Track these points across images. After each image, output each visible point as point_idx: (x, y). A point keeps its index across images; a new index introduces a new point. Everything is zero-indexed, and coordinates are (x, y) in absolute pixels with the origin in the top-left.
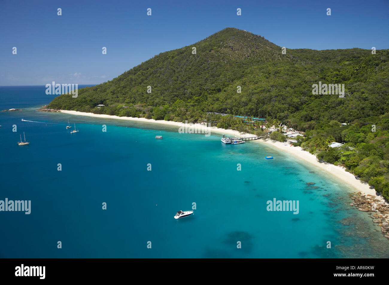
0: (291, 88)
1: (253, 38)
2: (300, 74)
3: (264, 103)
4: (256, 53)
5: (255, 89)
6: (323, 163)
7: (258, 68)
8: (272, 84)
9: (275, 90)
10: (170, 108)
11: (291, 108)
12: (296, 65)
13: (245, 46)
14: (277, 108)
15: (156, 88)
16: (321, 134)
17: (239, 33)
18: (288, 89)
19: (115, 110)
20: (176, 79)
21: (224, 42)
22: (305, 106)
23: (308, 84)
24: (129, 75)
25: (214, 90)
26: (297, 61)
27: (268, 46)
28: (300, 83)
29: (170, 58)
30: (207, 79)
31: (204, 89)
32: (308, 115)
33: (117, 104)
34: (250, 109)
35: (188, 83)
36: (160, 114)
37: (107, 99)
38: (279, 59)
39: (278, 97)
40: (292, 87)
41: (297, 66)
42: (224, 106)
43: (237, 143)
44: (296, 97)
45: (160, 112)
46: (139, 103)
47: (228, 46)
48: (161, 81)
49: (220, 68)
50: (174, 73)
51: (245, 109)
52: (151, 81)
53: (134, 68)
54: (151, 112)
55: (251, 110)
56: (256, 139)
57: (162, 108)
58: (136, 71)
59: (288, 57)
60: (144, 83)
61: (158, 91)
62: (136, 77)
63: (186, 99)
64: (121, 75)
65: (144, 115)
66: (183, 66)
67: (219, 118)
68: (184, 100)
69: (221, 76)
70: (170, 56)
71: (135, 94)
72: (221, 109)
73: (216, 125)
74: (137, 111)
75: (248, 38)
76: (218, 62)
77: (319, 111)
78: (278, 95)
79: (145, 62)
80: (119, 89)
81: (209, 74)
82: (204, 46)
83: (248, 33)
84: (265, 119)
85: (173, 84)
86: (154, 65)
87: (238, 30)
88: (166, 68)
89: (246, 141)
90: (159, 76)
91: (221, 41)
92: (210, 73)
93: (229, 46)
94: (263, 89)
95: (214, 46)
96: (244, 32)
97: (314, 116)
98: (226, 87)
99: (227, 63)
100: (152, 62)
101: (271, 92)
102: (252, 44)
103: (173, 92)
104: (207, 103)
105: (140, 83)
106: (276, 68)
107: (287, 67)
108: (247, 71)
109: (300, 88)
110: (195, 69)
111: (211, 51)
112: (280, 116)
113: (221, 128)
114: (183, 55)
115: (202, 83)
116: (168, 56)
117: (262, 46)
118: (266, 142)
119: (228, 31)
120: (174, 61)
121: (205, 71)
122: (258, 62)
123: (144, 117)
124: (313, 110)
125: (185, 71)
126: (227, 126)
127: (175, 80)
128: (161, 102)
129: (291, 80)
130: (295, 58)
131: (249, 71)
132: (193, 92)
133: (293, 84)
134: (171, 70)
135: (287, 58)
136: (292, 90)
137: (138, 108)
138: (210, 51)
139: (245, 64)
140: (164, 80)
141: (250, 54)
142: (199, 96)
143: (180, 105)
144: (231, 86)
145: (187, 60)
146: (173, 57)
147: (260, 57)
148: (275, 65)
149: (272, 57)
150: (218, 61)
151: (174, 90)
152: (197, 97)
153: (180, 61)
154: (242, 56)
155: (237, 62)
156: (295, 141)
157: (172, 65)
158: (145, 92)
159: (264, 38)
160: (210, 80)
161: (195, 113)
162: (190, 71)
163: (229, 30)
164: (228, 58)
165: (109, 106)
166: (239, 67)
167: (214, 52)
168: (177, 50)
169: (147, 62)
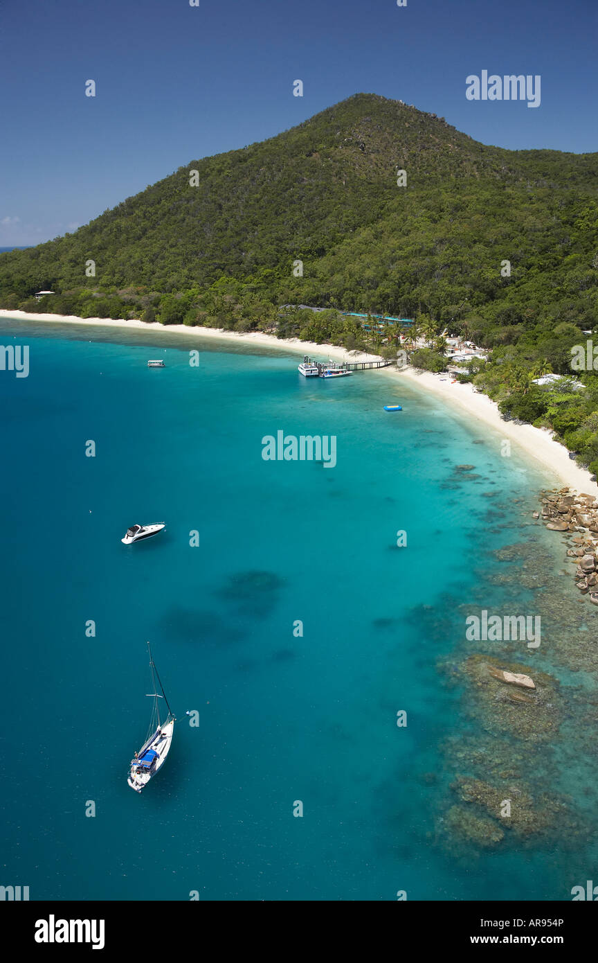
0: (486, 246)
1: (416, 121)
2: (514, 211)
3: (415, 282)
4: (421, 159)
5: (401, 249)
6: (512, 422)
7: (417, 197)
8: (440, 235)
9: (446, 250)
10: (199, 297)
11: (476, 293)
12: (509, 191)
13: (395, 141)
14: (443, 294)
15: (173, 250)
16: (525, 354)
17: (384, 109)
18: (478, 247)
19: (74, 304)
20: (223, 225)
21: (343, 131)
22: (513, 289)
23: (527, 237)
24: (114, 218)
25: (310, 251)
26: (516, 180)
27: (453, 143)
28: (509, 235)
29: (214, 173)
30: (295, 226)
31: (285, 249)
32: (514, 310)
33: (81, 288)
34: (381, 296)
35: (250, 237)
36: (174, 310)
37: (60, 279)
38: (474, 176)
39: (449, 266)
40: (487, 244)
41: (511, 191)
42: (323, 291)
43: (334, 375)
44: (492, 267)
45: (176, 305)
46: (132, 285)
47: (354, 142)
48: (188, 231)
49: (329, 198)
50: (218, 211)
51: (369, 297)
52: (165, 232)
53: (129, 200)
54: (156, 305)
55: (383, 299)
56: (380, 367)
57: (181, 296)
58: (132, 208)
59: (495, 170)
60: (148, 238)
61: (178, 255)
62: (130, 223)
63: (243, 275)
64: (96, 218)
65: (138, 313)
66: (243, 193)
67: (306, 318)
68: (237, 278)
69: (329, 218)
70: (213, 169)
71: (123, 265)
72: (318, 297)
73: (298, 335)
74: (123, 304)
75: (406, 121)
76: (324, 183)
77: (540, 302)
78: (452, 263)
79: (155, 185)
80: (90, 252)
81: (301, 212)
82: (297, 142)
83: (405, 109)
84: (413, 320)
85: (215, 239)
86: (175, 192)
87: (385, 99)
88: (200, 199)
89: (356, 370)
90: (184, 220)
91: (338, 128)
92: (305, 210)
93: (357, 142)
94: (419, 247)
95: (320, 141)
96: (396, 106)
97: (527, 313)
98: (337, 244)
99: (347, 187)
100: (172, 186)
101: (437, 255)
102: (413, 136)
103: (212, 257)
104: (287, 283)
105: (139, 238)
106: (458, 196)
107: (487, 195)
108: (390, 204)
109: (507, 245)
110: (269, 202)
111: (311, 155)
112: (448, 313)
113: (308, 340)
114: (245, 165)
115: (283, 235)
116: (208, 169)
117: (437, 141)
118: (402, 373)
119: (360, 101)
120: (223, 181)
121: (293, 206)
122: (422, 182)
123: (138, 317)
124: (528, 299)
125: (246, 207)
126: (320, 336)
127: (220, 230)
128: (183, 282)
129: (488, 225)
130: (513, 172)
131: (396, 205)
132: (260, 256)
133: (490, 235)
134: (213, 204)
135: (495, 173)
136: (488, 251)
137: (126, 296)
138: (309, 155)
139: (390, 188)
140: (193, 228)
141: (406, 162)
142: (274, 266)
143: (225, 289)
144: (349, 241)
145: (253, 180)
146: (220, 171)
147: (430, 169)
148: (457, 188)
149: (457, 170)
150: (327, 179)
151: (217, 252)
152: (268, 270)
153: (235, 181)
154: (385, 166)
155: (371, 183)
156: (464, 371)
157: (216, 192)
158: (147, 258)
159: (444, 122)
160: (304, 227)
161: (254, 307)
162: (257, 206)
163: (362, 99)
164: (350, 172)
165: (63, 292)
166: (374, 195)
167: (319, 156)
168: (231, 154)
169: (158, 185)
